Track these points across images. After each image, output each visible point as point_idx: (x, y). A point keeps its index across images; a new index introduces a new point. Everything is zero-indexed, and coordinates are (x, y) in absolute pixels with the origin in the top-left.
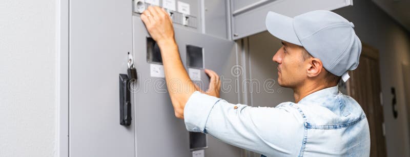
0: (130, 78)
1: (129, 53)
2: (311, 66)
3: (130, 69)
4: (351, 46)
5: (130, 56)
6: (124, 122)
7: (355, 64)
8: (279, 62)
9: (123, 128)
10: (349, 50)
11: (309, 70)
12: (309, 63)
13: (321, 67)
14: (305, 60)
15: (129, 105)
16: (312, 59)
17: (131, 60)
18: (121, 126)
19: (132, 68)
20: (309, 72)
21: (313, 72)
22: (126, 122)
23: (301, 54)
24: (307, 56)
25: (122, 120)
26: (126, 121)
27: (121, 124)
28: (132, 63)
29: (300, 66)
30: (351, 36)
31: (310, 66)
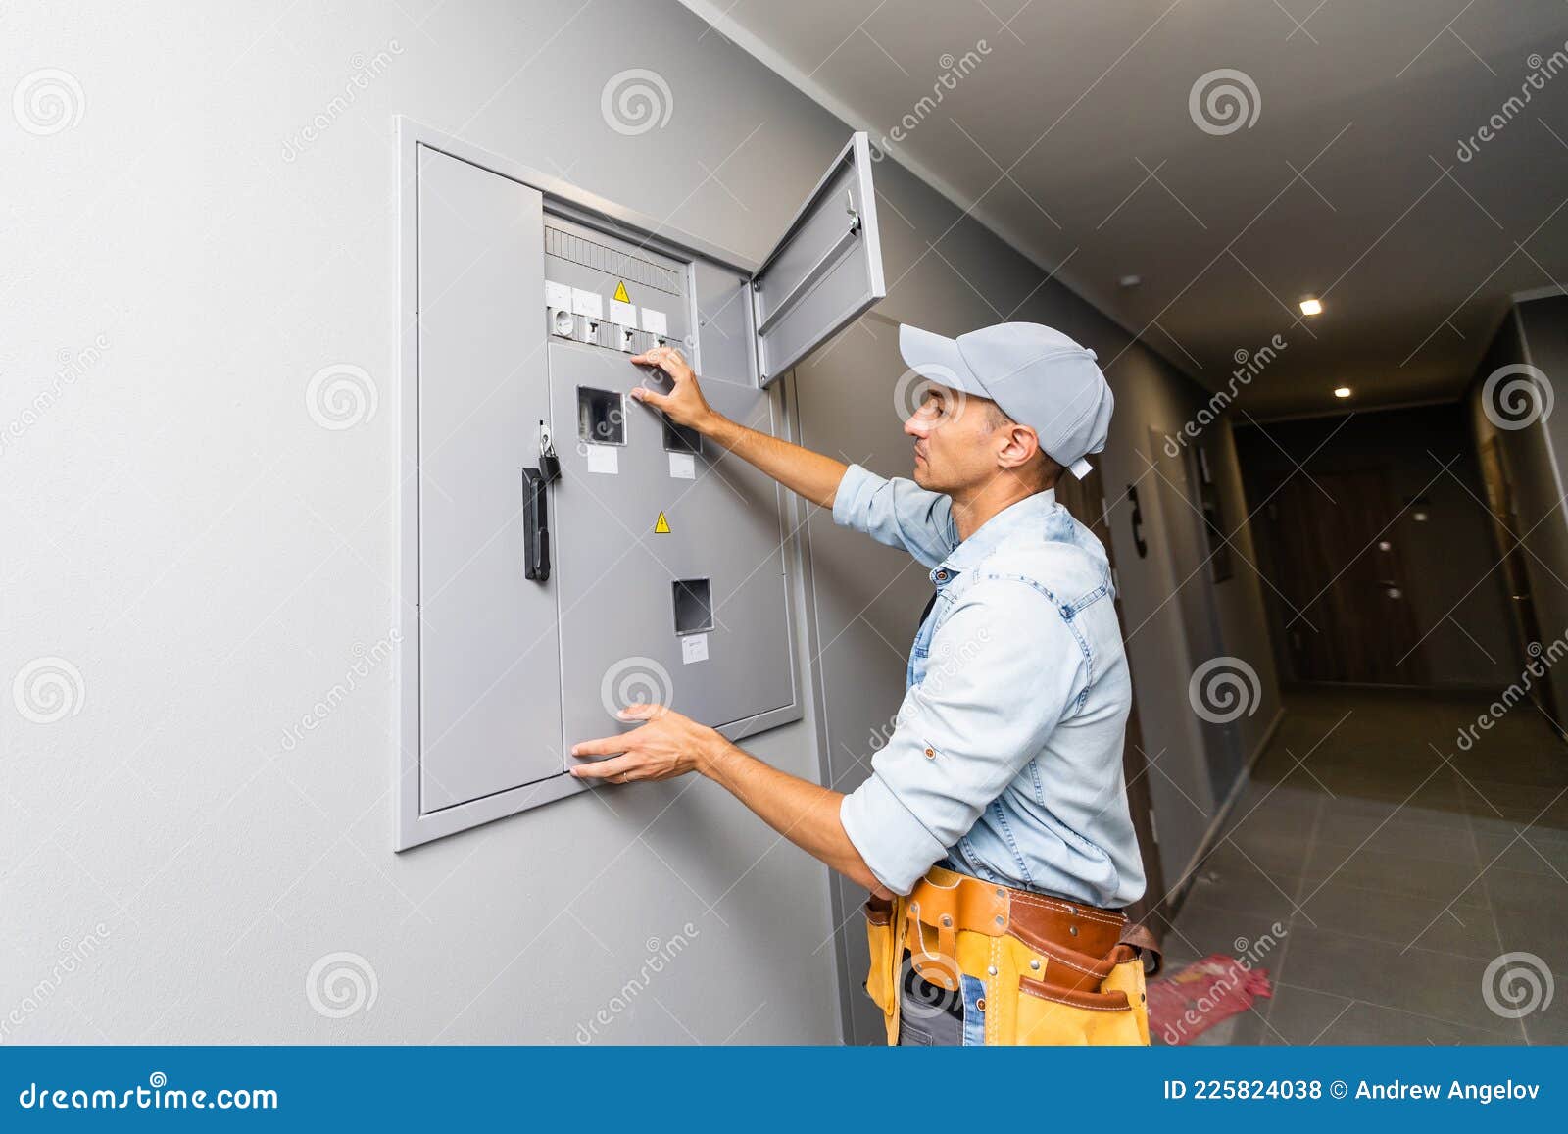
0: (546, 475)
1: (541, 423)
2: (1008, 442)
3: (547, 458)
4: (1099, 401)
5: (545, 430)
6: (534, 572)
7: (1103, 438)
8: (922, 435)
9: (532, 585)
10: (1095, 409)
11: (1003, 451)
12: (1006, 436)
13: (1035, 446)
14: (994, 429)
15: (545, 536)
16: (1011, 427)
17: (546, 436)
18: (529, 582)
19: (548, 455)
20: (1002, 455)
21: (1016, 456)
22: (539, 573)
23: (985, 417)
24: (1001, 419)
25: (530, 569)
26: (539, 570)
27: (527, 578)
28: (548, 445)
29: (981, 442)
30: (1096, 381)
31: (1006, 442)
